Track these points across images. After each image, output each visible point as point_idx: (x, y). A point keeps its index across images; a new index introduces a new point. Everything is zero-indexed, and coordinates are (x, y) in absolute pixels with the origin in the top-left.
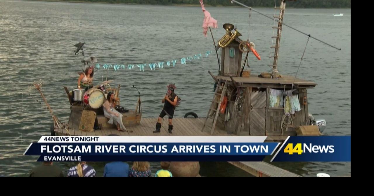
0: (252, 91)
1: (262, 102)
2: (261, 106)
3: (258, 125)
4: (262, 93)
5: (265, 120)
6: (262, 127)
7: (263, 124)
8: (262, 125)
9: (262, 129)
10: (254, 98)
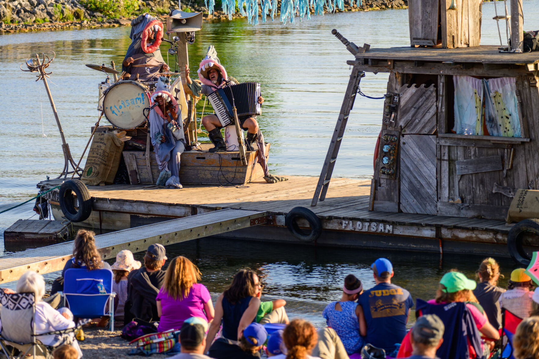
0: (403, 84)
1: (428, 116)
2: (423, 127)
3: (420, 182)
4: (426, 91)
5: (435, 170)
6: (429, 191)
7: (431, 181)
8: (429, 184)
9: (429, 196)
10: (407, 103)
